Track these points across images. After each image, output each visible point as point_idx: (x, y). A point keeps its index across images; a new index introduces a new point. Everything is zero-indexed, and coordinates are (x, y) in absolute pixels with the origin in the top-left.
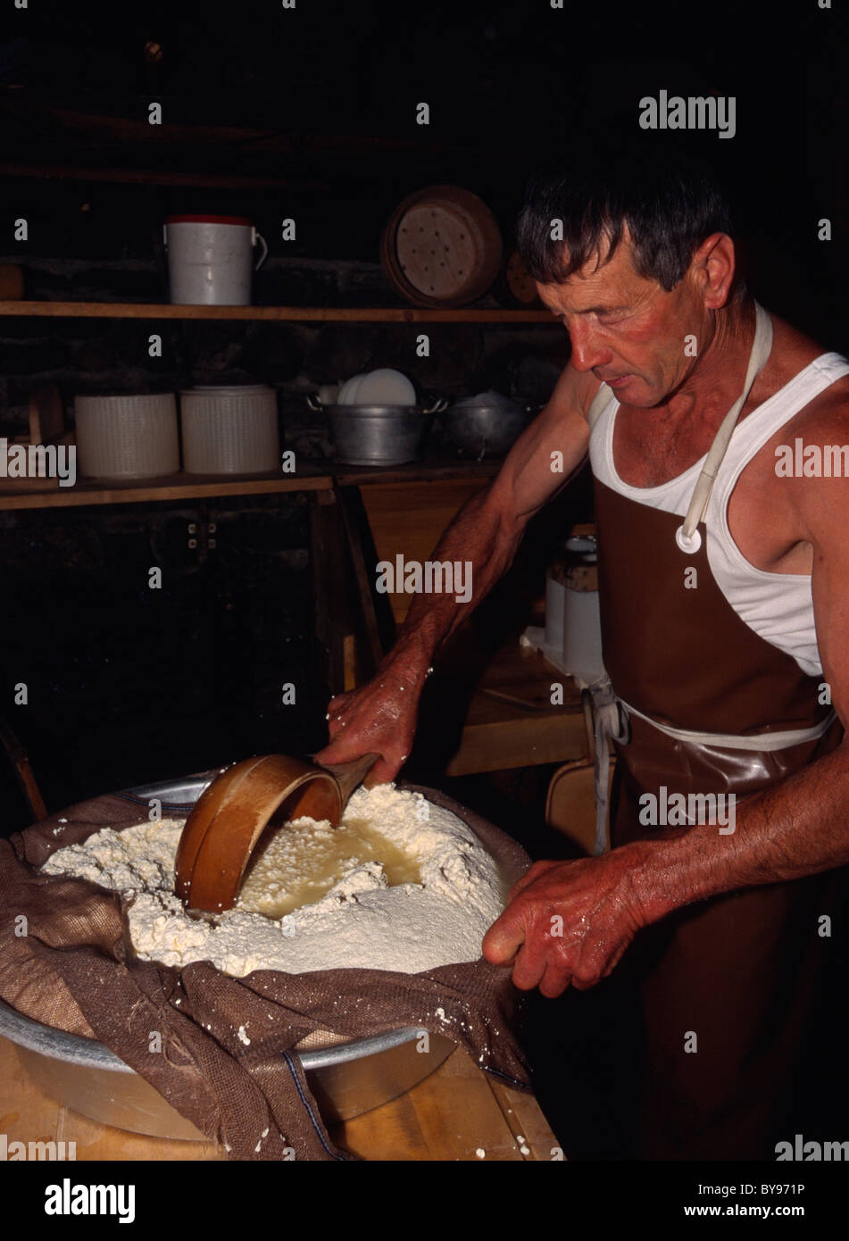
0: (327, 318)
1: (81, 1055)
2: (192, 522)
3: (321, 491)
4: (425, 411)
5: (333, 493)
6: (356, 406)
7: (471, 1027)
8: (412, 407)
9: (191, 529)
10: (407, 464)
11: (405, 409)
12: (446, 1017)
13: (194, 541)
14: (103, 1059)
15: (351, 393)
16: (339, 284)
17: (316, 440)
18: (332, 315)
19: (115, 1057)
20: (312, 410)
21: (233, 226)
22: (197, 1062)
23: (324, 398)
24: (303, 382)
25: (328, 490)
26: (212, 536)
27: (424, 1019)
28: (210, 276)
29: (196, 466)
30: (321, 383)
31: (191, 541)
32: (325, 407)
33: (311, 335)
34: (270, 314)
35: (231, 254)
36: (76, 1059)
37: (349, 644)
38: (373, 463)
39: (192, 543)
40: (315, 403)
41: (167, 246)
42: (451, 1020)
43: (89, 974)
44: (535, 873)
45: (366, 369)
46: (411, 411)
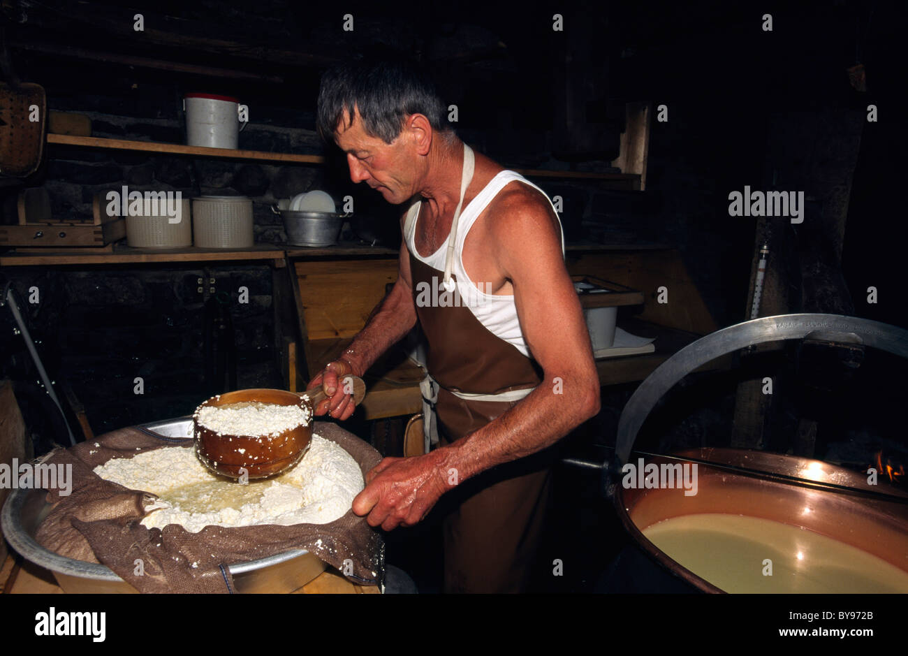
0: (282, 159)
1: (90, 572)
2: (200, 277)
3: (278, 259)
4: (341, 216)
5: (284, 260)
6: (299, 212)
7: (336, 551)
8: (333, 214)
9: (200, 281)
10: (329, 246)
11: (329, 214)
12: (322, 546)
13: (201, 288)
14: (104, 574)
15: (297, 204)
16: (292, 142)
17: (277, 231)
18: (285, 158)
19: (112, 572)
20: (274, 214)
21: (227, 102)
22: (164, 572)
23: (281, 206)
24: (269, 197)
25: (281, 259)
26: (212, 285)
27: (307, 546)
28: (212, 131)
29: (202, 242)
30: (279, 198)
31: (199, 288)
32: (281, 211)
33: (275, 170)
34: (248, 155)
35: (225, 118)
36: (87, 575)
37: (292, 348)
38: (310, 245)
39: (200, 290)
40: (276, 209)
41: (185, 112)
42: (324, 547)
43: (103, 535)
44: (384, 465)
45: (306, 190)
46: (332, 216)
